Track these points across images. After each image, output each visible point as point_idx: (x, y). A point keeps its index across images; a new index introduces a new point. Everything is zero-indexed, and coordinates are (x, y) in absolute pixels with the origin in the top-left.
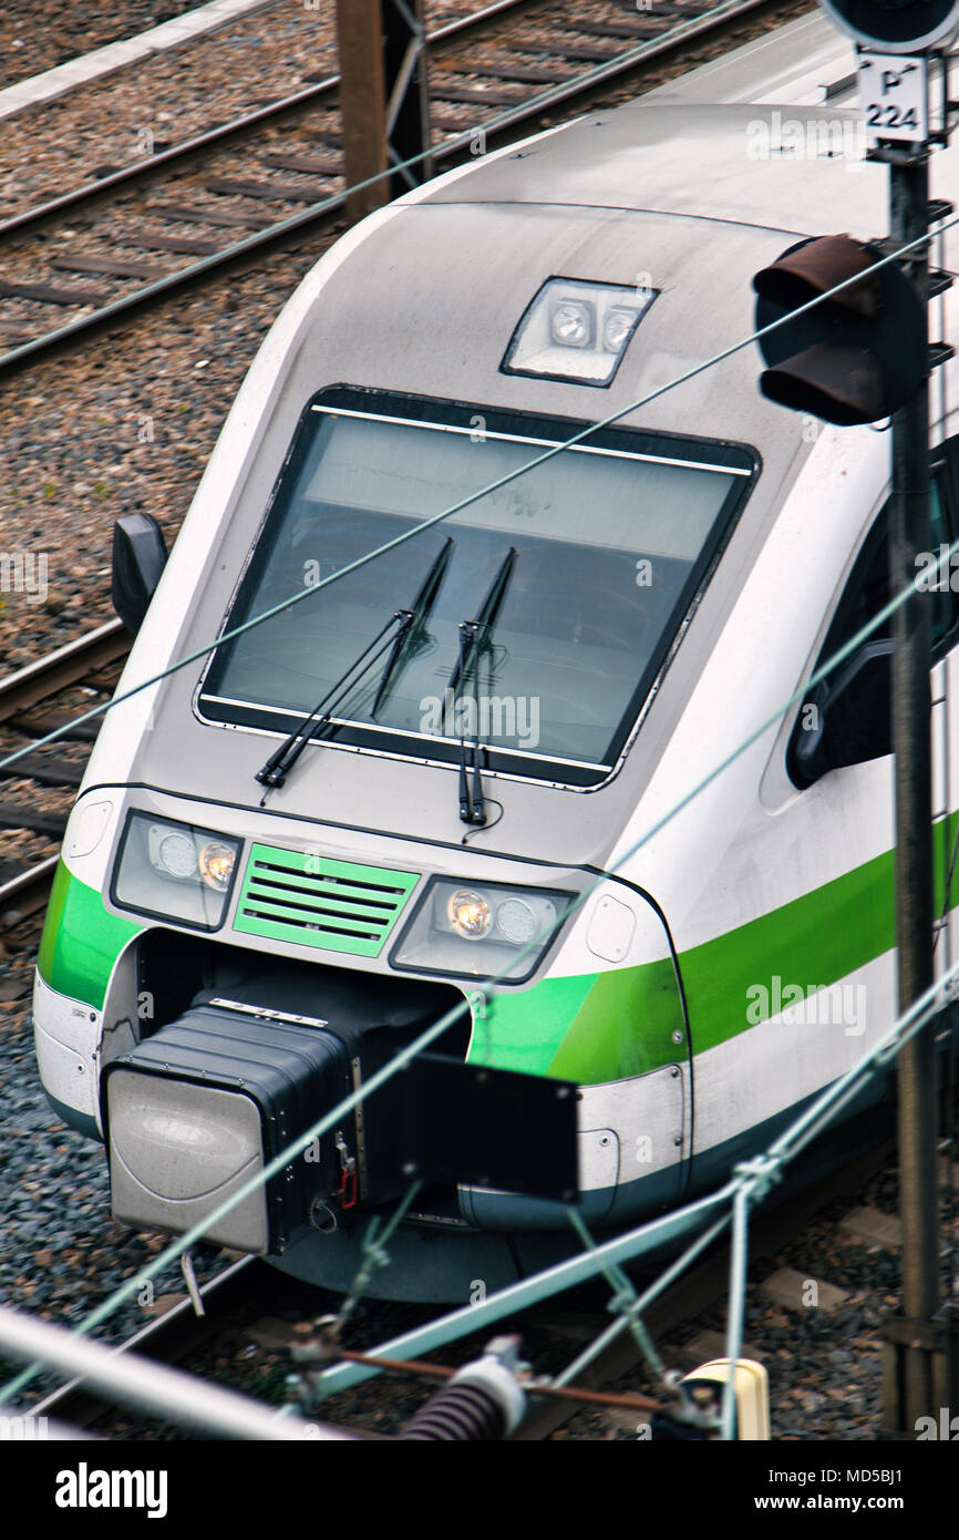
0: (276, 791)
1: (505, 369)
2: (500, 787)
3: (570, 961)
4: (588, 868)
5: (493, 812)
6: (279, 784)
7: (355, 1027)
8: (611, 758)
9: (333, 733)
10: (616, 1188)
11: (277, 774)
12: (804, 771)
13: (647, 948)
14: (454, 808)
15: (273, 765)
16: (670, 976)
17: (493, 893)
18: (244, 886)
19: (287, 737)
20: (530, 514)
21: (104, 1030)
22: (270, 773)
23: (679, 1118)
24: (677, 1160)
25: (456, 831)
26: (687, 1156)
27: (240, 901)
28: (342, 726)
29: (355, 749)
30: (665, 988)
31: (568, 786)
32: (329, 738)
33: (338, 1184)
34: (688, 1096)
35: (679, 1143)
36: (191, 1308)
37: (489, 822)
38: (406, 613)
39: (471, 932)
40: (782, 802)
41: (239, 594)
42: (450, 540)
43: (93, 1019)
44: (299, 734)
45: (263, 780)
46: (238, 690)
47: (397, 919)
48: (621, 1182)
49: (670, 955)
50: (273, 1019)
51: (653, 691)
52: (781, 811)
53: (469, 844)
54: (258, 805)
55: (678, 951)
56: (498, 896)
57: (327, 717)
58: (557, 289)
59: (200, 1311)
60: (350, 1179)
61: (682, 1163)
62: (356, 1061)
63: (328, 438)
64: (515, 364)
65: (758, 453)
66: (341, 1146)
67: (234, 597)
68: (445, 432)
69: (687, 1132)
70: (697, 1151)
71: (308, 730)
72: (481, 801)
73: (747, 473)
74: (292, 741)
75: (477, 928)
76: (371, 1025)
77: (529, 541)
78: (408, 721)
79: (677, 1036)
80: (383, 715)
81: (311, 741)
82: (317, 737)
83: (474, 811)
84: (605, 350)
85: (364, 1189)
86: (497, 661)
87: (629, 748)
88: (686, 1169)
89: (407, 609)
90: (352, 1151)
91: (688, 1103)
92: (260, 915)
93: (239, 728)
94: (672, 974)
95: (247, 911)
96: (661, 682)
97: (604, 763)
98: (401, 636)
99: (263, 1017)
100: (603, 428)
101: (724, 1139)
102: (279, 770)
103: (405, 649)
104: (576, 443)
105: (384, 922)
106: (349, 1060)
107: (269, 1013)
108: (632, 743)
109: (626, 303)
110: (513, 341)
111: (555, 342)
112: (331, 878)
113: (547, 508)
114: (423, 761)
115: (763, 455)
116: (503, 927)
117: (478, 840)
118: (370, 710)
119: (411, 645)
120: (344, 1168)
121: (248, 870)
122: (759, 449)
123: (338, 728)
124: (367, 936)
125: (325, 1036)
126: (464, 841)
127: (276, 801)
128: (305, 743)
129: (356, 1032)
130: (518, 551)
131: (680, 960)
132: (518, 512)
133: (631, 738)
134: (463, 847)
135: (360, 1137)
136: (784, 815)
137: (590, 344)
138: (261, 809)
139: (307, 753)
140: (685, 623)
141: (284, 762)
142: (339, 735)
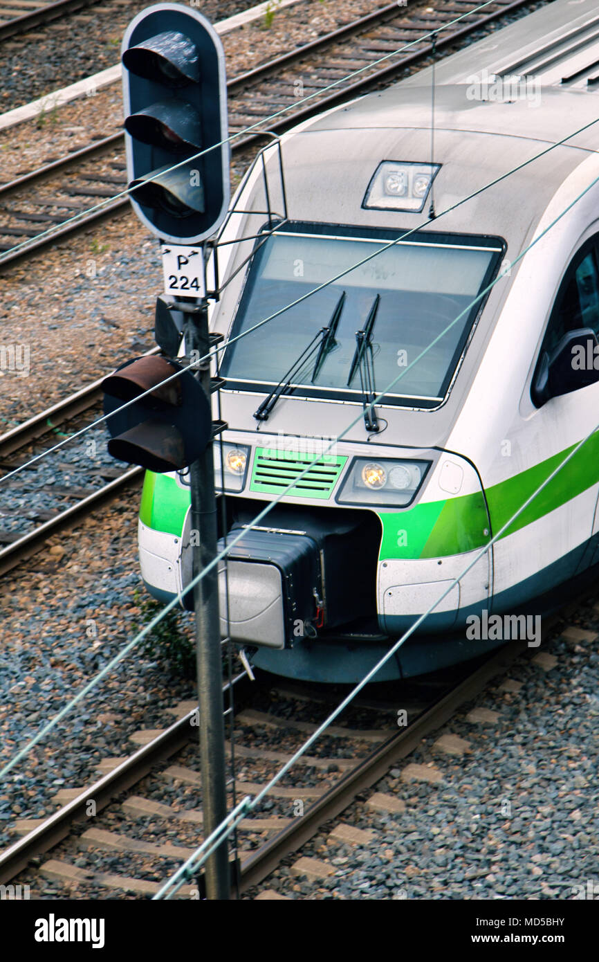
0: (264, 422)
1: (364, 207)
2: (384, 411)
3: (430, 495)
4: (436, 448)
5: (382, 425)
6: (266, 418)
7: (320, 535)
8: (442, 393)
9: (292, 392)
10: (458, 610)
11: (264, 414)
12: (539, 399)
13: (470, 487)
14: (362, 424)
15: (262, 409)
16: (480, 501)
17: (385, 464)
18: (253, 469)
19: (268, 395)
20: (385, 278)
21: (183, 547)
22: (261, 412)
23: (487, 575)
24: (486, 597)
25: (364, 435)
26: (490, 595)
27: (252, 476)
28: (296, 388)
29: (304, 398)
30: (480, 507)
31: (421, 409)
32: (290, 394)
33: (315, 614)
34: (491, 563)
35: (487, 588)
36: (247, 676)
37: (380, 430)
38: (326, 329)
39: (374, 485)
40: (529, 414)
41: (233, 326)
42: (344, 293)
43: (176, 542)
44: (274, 393)
45: (258, 417)
46: (238, 374)
47: (337, 480)
48: (461, 607)
49: (481, 490)
50: (277, 533)
51: (461, 360)
52: (529, 419)
53: (371, 441)
54: (255, 429)
55: (485, 488)
56: (389, 466)
57: (289, 383)
58: (386, 166)
59: (252, 677)
60: (321, 612)
61: (488, 598)
62: (322, 551)
63: (272, 247)
64: (369, 204)
65: (505, 240)
66: (316, 595)
67: (231, 328)
68: (336, 240)
69: (491, 582)
70: (495, 593)
71: (279, 391)
72: (375, 419)
73: (500, 250)
74: (271, 397)
75: (377, 484)
76: (328, 533)
77: (386, 291)
78: (332, 383)
79: (486, 532)
80: (317, 381)
81: (281, 396)
82: (283, 394)
83: (373, 425)
84: (414, 197)
85: (326, 619)
86: (374, 352)
87: (452, 389)
88: (490, 602)
89: (326, 327)
90: (321, 598)
91: (491, 567)
92: (263, 483)
93: (241, 392)
94: (482, 500)
95: (256, 481)
96: (465, 355)
97: (439, 396)
98: (323, 342)
99: (271, 532)
100: (415, 232)
101: (507, 588)
102: (265, 411)
103: (326, 347)
104: (401, 240)
105: (331, 481)
106: (319, 551)
107: (274, 530)
108: (453, 386)
109: (424, 172)
110: (367, 193)
111: (386, 194)
112: (300, 462)
113: (393, 275)
114: (342, 402)
115: (507, 240)
116: (392, 481)
117: (375, 439)
118: (311, 379)
119: (328, 346)
120: (318, 606)
121: (254, 461)
122: (505, 238)
123: (293, 389)
124: (322, 489)
125: (306, 539)
126: (369, 440)
127: (264, 427)
128: (277, 398)
129: (322, 537)
130: (381, 296)
131: (486, 493)
132: (378, 278)
133: (452, 383)
134: (368, 442)
135: (324, 591)
136: (530, 421)
137: (405, 194)
138: (258, 431)
139: (279, 403)
140: (474, 326)
141: (268, 406)
142: (294, 393)
